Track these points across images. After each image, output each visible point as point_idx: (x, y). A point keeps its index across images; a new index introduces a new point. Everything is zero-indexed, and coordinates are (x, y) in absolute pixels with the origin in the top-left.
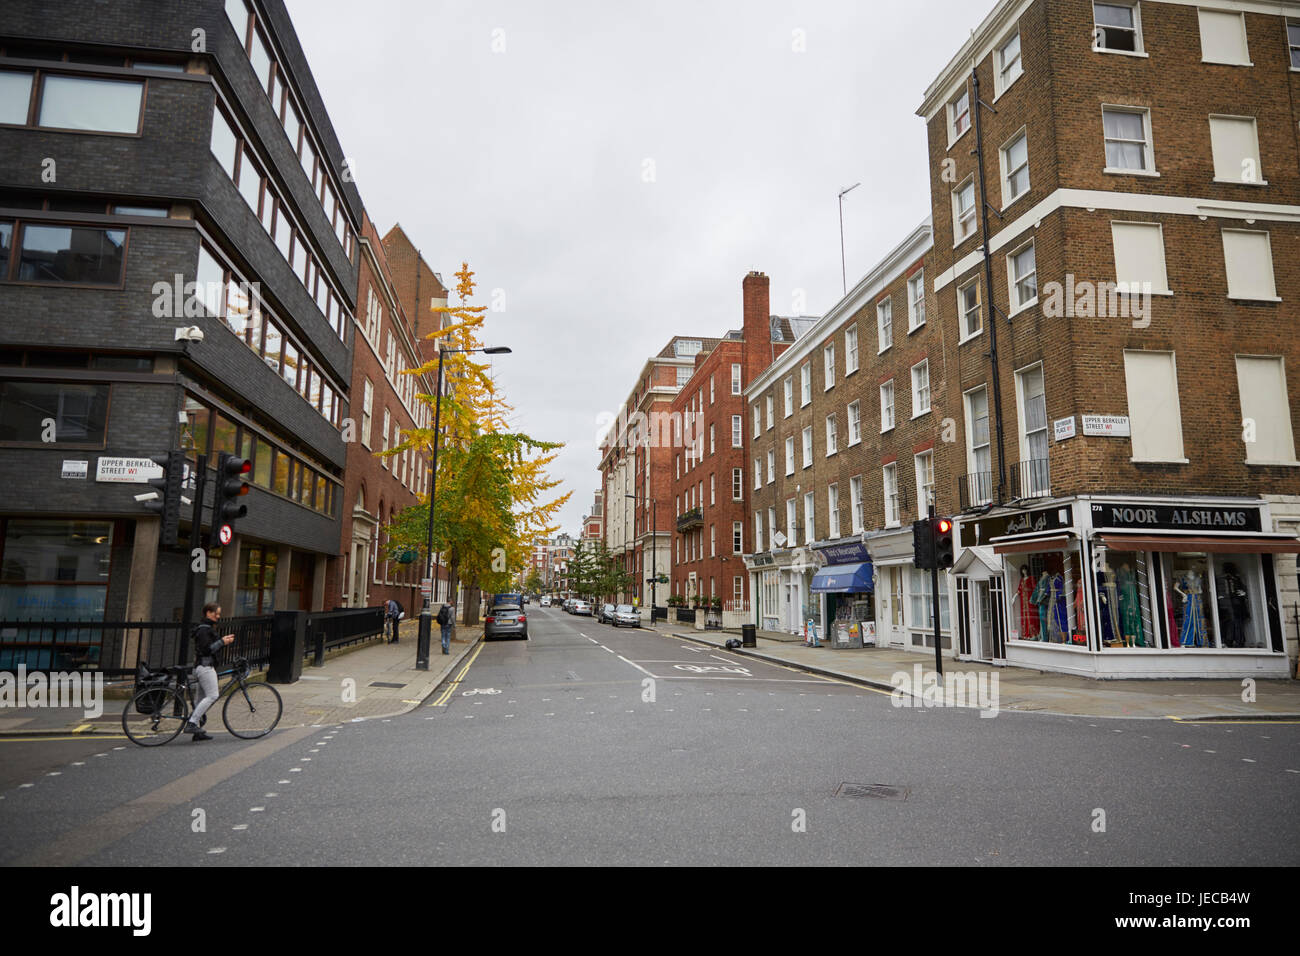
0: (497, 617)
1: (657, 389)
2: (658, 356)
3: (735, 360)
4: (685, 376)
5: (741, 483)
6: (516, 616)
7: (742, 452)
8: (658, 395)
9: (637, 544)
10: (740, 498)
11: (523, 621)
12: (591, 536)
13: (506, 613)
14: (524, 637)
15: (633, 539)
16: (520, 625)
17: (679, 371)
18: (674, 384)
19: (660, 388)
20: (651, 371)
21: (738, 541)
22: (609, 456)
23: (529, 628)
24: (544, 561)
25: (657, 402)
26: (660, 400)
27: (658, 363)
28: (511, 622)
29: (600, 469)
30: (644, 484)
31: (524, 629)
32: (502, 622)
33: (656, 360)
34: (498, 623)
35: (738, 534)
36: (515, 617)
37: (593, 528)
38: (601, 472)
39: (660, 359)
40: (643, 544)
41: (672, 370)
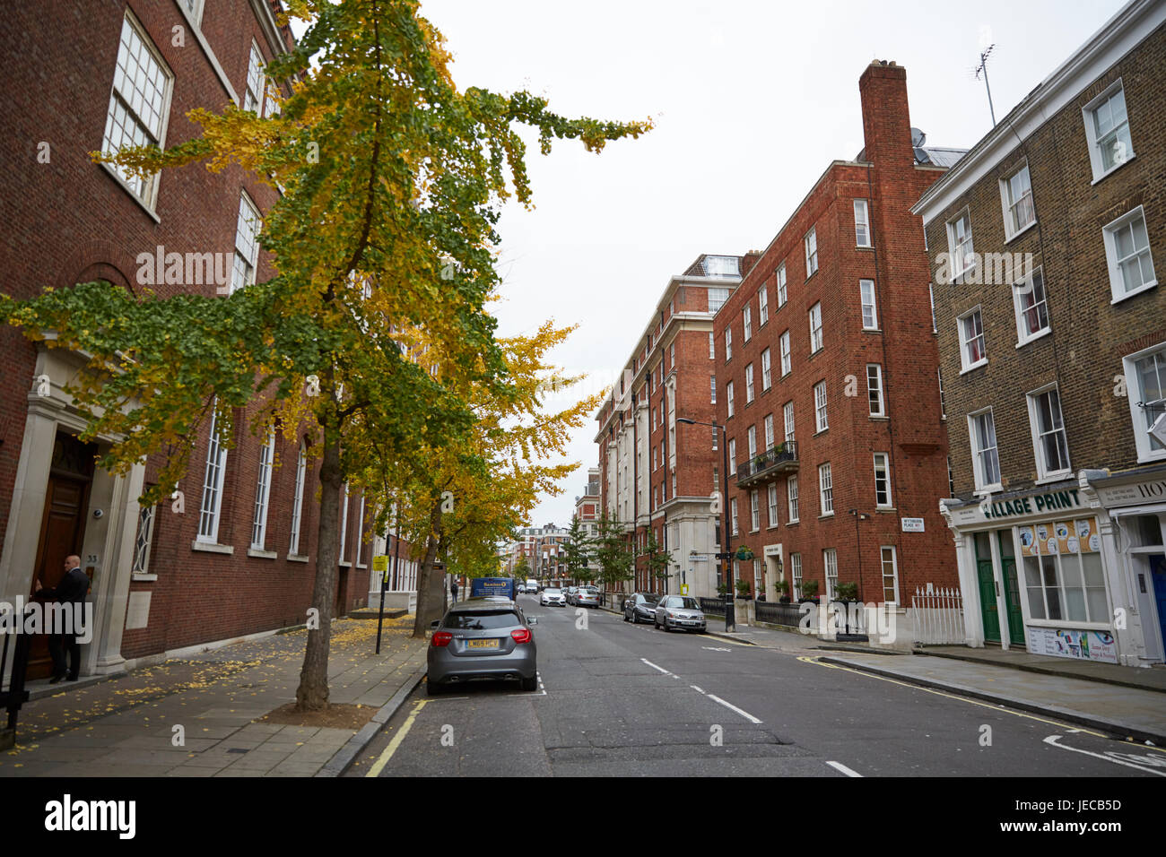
0: (460, 633)
1: (682, 315)
2: (686, 274)
3: (858, 193)
4: (718, 299)
5: (880, 388)
6: (507, 629)
7: (879, 339)
8: (685, 322)
9: (653, 518)
10: (881, 414)
11: (526, 641)
12: (585, 517)
13: (483, 620)
14: (527, 684)
15: (648, 513)
16: (518, 654)
17: (711, 293)
18: (706, 309)
19: (686, 313)
20: (676, 291)
21: (881, 485)
22: (609, 423)
23: (540, 661)
24: (531, 549)
25: (683, 331)
26: (687, 328)
27: (684, 282)
28: (495, 646)
29: (597, 441)
30: (665, 440)
31: (530, 663)
32: (471, 646)
33: (682, 278)
34: (463, 648)
35: (881, 474)
36: (505, 632)
37: (588, 509)
38: (598, 445)
39: (688, 278)
40: (666, 515)
41: (702, 291)
